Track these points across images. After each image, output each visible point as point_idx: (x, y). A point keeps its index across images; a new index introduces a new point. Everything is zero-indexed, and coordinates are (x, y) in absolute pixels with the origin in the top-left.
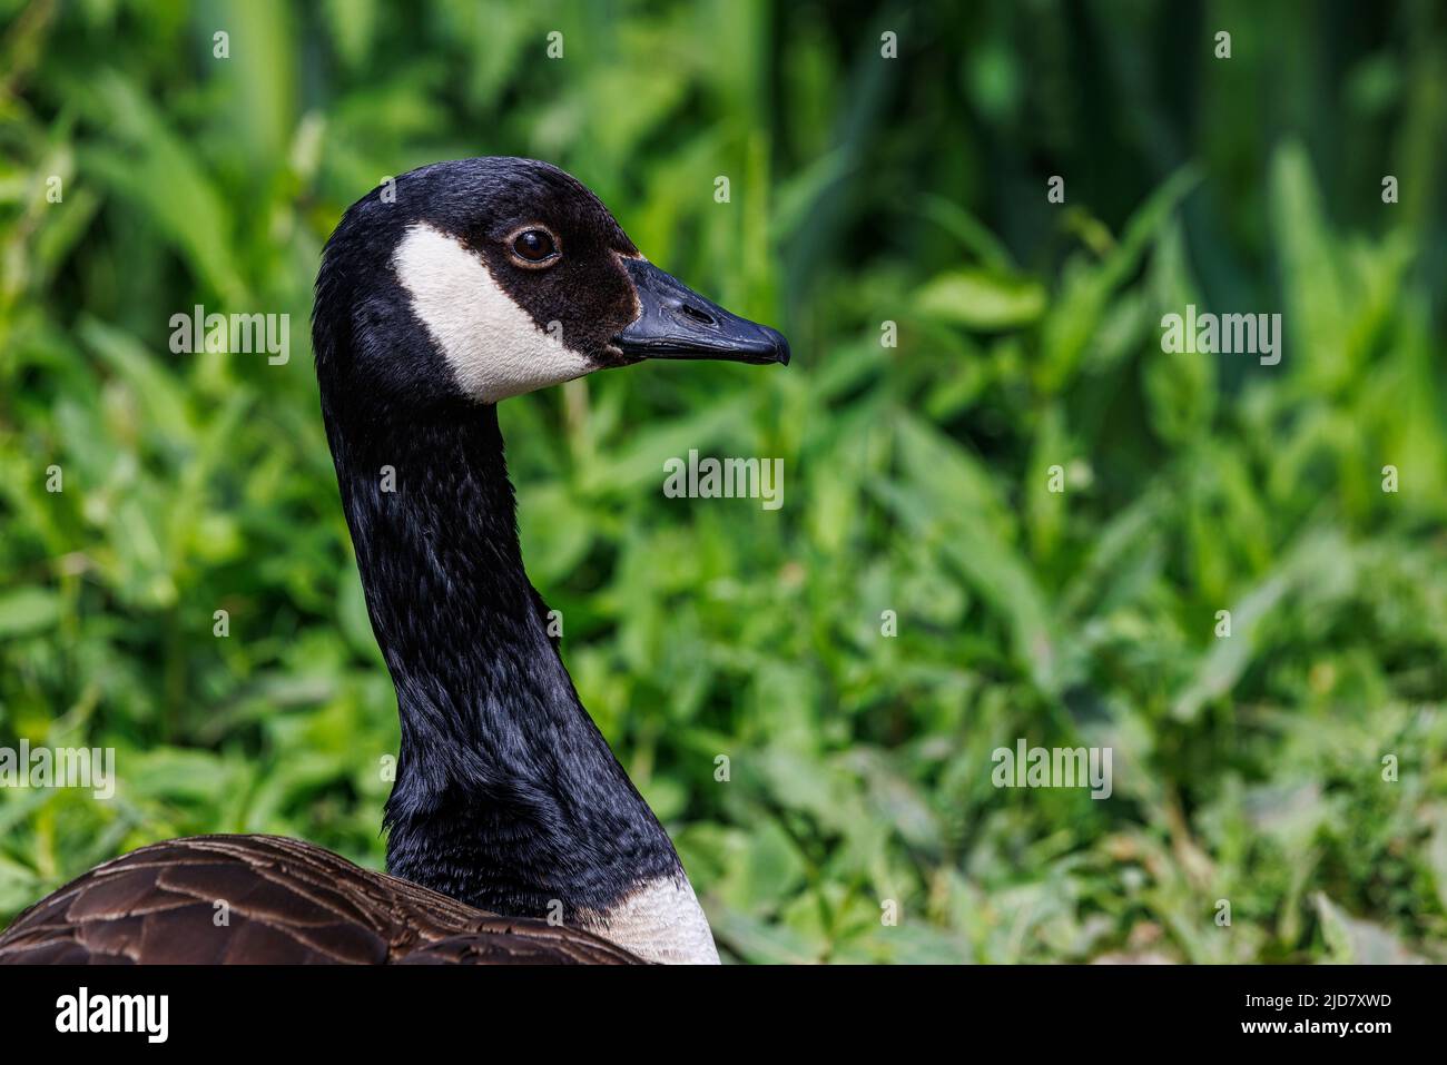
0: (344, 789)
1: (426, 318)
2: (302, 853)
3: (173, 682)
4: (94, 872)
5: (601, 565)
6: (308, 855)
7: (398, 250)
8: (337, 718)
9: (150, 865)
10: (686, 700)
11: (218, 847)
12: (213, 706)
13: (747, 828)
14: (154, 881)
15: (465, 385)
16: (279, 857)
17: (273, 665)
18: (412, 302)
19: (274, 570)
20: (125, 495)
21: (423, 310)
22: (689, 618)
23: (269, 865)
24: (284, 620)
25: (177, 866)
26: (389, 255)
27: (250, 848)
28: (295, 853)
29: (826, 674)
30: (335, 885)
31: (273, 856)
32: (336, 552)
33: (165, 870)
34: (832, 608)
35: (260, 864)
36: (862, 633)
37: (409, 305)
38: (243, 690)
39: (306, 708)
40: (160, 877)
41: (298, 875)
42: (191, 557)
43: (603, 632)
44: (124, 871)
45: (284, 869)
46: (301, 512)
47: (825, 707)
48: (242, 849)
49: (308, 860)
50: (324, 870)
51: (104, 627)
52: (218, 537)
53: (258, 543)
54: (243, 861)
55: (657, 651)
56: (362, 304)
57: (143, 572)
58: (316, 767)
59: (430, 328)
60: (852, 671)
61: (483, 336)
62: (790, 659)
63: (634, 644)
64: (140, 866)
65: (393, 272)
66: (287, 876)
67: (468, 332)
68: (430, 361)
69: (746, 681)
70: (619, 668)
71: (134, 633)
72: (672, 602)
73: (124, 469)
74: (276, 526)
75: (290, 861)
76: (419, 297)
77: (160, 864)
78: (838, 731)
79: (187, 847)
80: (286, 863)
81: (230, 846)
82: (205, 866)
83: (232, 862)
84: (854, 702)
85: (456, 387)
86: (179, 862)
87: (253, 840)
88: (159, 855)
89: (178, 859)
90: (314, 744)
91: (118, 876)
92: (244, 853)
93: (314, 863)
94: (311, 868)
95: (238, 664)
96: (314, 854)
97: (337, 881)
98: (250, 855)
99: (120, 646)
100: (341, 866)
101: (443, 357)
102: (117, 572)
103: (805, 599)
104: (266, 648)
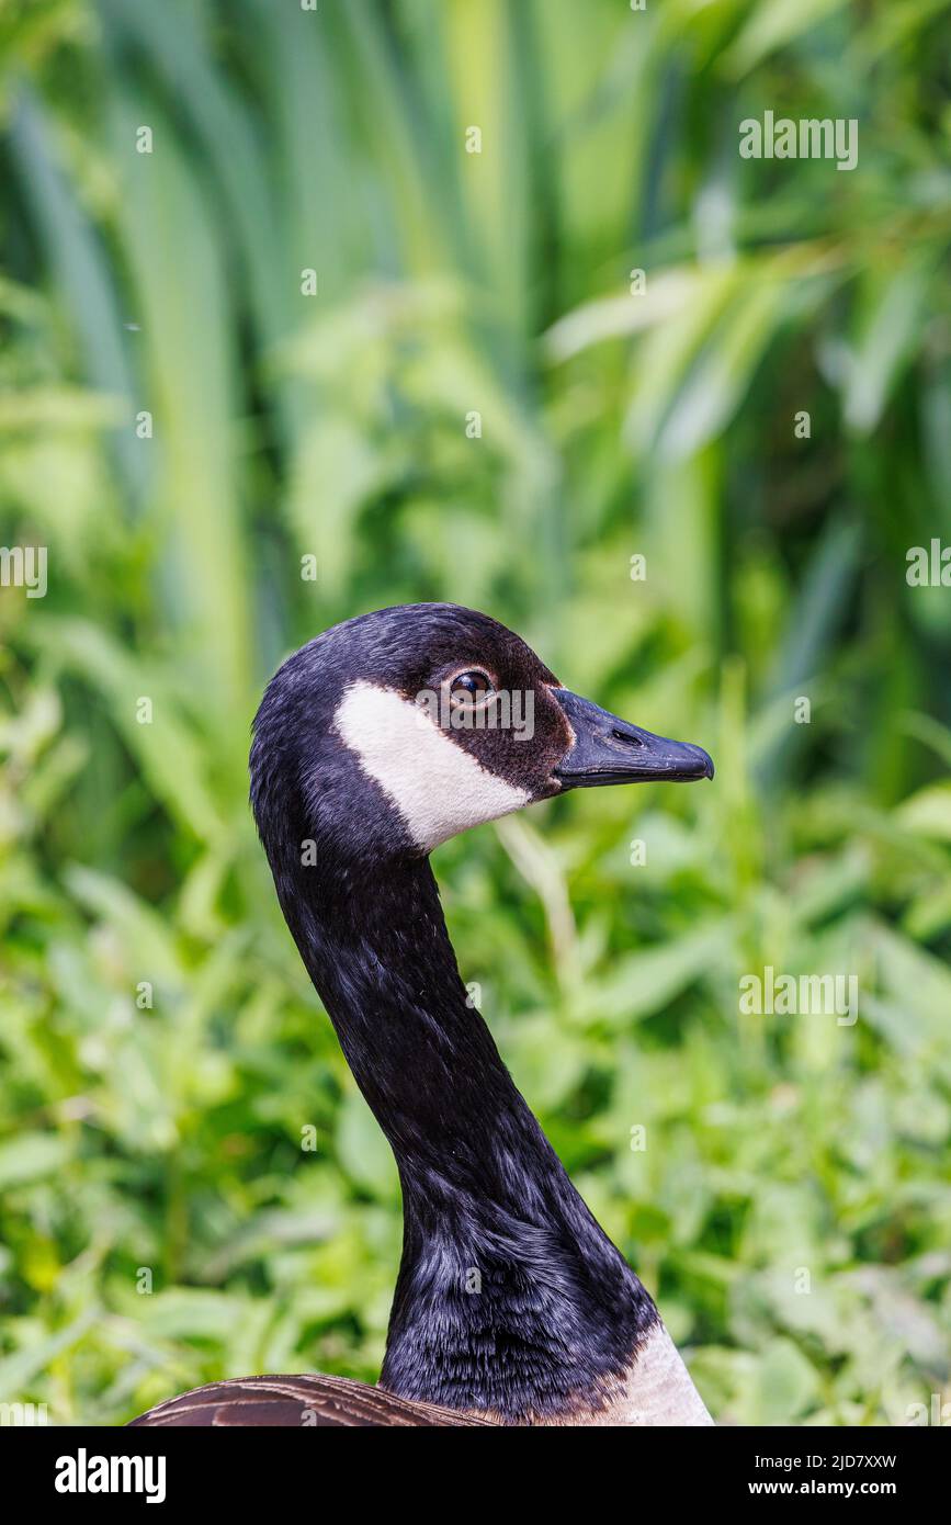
0: (350, 1324)
1: (377, 776)
2: (352, 1390)
3: (176, 1223)
4: (148, 1415)
5: (594, 1094)
6: (357, 1392)
7: (339, 713)
8: (340, 1254)
9: (205, 1406)
10: (687, 1225)
11: (270, 1387)
12: (214, 1245)
13: (754, 1350)
14: (212, 1420)
15: (417, 835)
16: (331, 1396)
17: (273, 1203)
18: (361, 761)
19: (269, 1108)
20: (123, 1039)
21: (371, 767)
22: (685, 1143)
23: (323, 1402)
24: (283, 1157)
25: (231, 1405)
26: (331, 720)
27: (302, 1387)
28: (345, 1391)
29: (826, 1195)
30: (388, 1421)
31: (325, 1394)
32: (333, 1090)
33: (221, 1410)
34: (827, 1130)
35: (313, 1402)
36: (859, 1153)
37: (359, 764)
38: (244, 1228)
39: (309, 1244)
40: (216, 1418)
41: (352, 1412)
42: (191, 1099)
43: (601, 1159)
44: (179, 1413)
45: (338, 1407)
46: (297, 1049)
47: (826, 1227)
48: (293, 1388)
49: (358, 1397)
50: (375, 1407)
51: (104, 1170)
52: (214, 1078)
53: (253, 1081)
54: (295, 1399)
55: (657, 1177)
56: (310, 774)
57: (144, 1115)
58: (320, 1303)
59: (382, 783)
60: (852, 1192)
61: (433, 786)
62: (790, 1181)
63: (633, 1171)
64: (194, 1407)
65: (337, 736)
66: (340, 1412)
67: (418, 784)
68: (384, 816)
69: (745, 1205)
70: (619, 1195)
71: (134, 1174)
72: (668, 1126)
73: (119, 1014)
74: (271, 1063)
75: (342, 1399)
76: (367, 755)
77: (215, 1405)
78: (840, 1251)
79: (239, 1387)
80: (339, 1401)
81: (282, 1386)
82: (259, 1405)
83: (286, 1401)
84: (856, 1221)
85: (408, 838)
86: (234, 1402)
87: (302, 1380)
88: (214, 1396)
89: (233, 1399)
90: (319, 1280)
91: (173, 1418)
92: (297, 1391)
93: (365, 1400)
94: (363, 1405)
95: (238, 1201)
96: (363, 1391)
97: (390, 1417)
98: (303, 1393)
99: (122, 1188)
100: (391, 1403)
101: (396, 811)
102: (120, 1117)
103: (799, 1120)
104: (266, 1186)
